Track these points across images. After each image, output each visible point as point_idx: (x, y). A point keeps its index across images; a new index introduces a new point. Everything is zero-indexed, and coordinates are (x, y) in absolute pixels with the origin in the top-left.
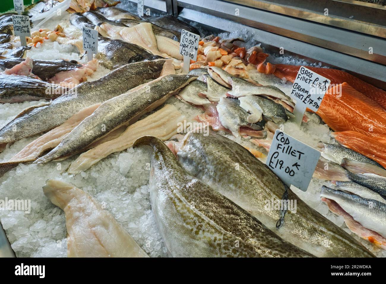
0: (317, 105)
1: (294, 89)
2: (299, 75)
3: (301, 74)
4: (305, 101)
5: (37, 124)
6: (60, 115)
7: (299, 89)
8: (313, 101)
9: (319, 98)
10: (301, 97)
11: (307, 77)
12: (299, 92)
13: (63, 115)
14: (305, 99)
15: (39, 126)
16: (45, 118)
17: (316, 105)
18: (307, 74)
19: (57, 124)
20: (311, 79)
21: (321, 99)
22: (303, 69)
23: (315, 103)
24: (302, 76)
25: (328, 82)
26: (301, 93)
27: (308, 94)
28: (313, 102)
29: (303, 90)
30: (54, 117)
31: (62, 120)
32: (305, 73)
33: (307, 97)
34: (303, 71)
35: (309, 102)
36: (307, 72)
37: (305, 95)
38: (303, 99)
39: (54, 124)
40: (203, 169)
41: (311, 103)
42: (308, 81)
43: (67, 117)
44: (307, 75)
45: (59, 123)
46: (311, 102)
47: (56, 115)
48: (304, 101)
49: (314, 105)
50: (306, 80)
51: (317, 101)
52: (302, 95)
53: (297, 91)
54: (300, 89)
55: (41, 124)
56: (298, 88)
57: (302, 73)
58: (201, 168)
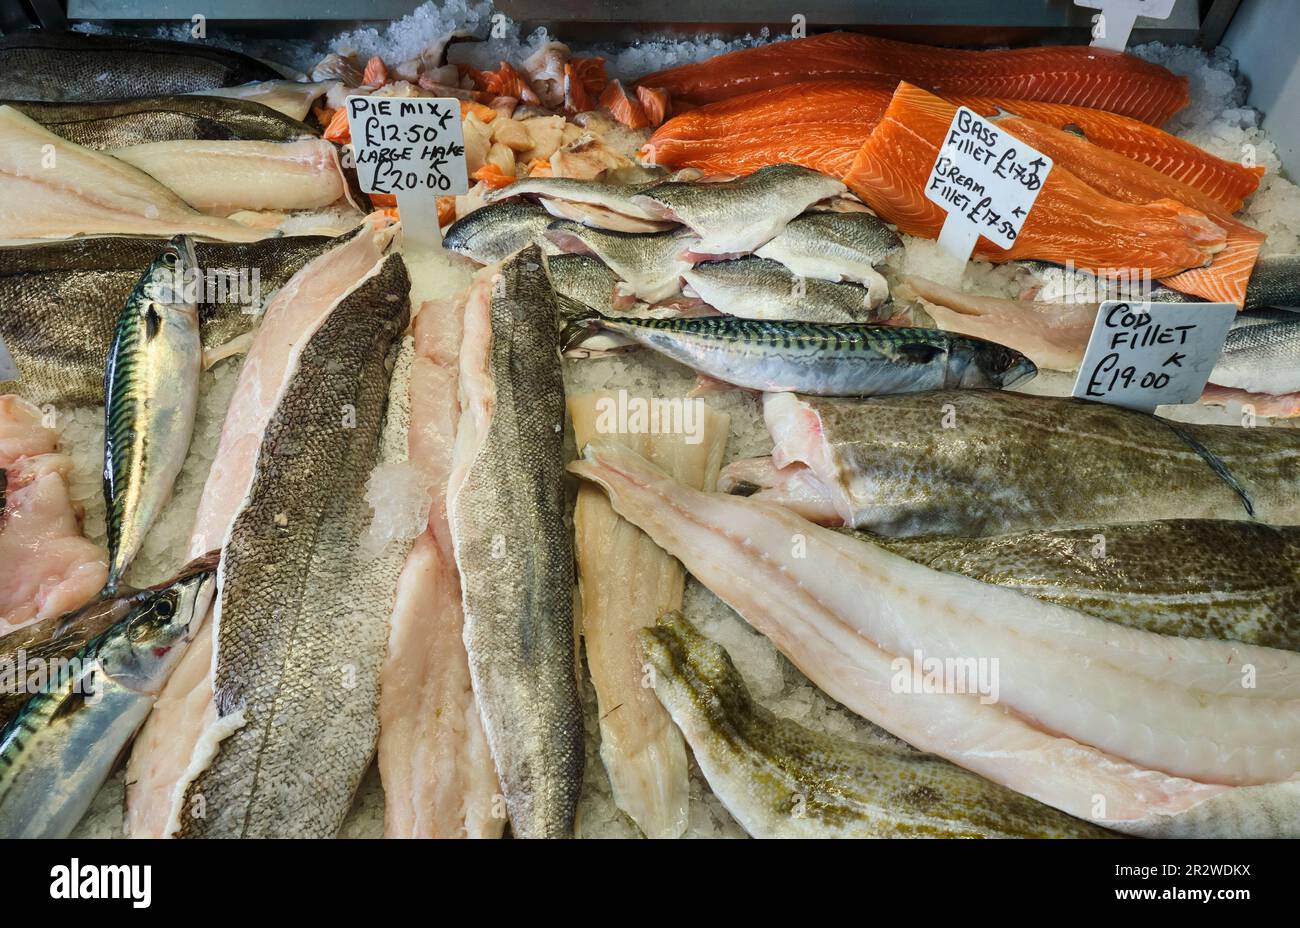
0: (1012, 231)
1: (939, 177)
2: (954, 133)
3: (959, 131)
4: (975, 216)
5: (301, 826)
6: (340, 718)
7: (956, 177)
8: (998, 217)
9: (1016, 212)
10: (963, 201)
11: (979, 143)
12: (955, 186)
13: (349, 707)
14: (975, 211)
15: (317, 827)
16: (306, 777)
17: (1009, 230)
18: (979, 132)
19: (369, 755)
20: (991, 149)
21: (1023, 213)
22: (967, 118)
23: (1004, 224)
24: (964, 137)
25: (1044, 165)
26: (962, 190)
27: (985, 196)
28: (999, 222)
29: (966, 183)
30: (334, 742)
31: (367, 726)
32: (974, 130)
33: (981, 204)
34: (967, 122)
35: (987, 220)
36: (978, 128)
37: (975, 198)
38: (969, 210)
39: (359, 763)
40: (988, 511)
41: (992, 222)
42: (983, 156)
43: (366, 701)
44: (979, 137)
45: (367, 746)
46: (995, 219)
47: (334, 730)
48: (970, 216)
49: (1003, 228)
50: (976, 152)
51: (1012, 219)
52: (964, 197)
53: (949, 182)
54: (959, 179)
55: (316, 811)
56: (951, 173)
57: (964, 127)
58: (979, 513)
